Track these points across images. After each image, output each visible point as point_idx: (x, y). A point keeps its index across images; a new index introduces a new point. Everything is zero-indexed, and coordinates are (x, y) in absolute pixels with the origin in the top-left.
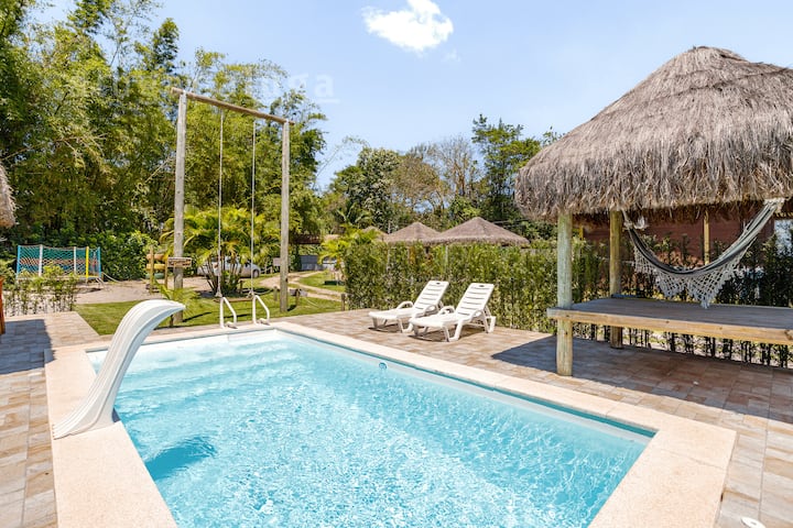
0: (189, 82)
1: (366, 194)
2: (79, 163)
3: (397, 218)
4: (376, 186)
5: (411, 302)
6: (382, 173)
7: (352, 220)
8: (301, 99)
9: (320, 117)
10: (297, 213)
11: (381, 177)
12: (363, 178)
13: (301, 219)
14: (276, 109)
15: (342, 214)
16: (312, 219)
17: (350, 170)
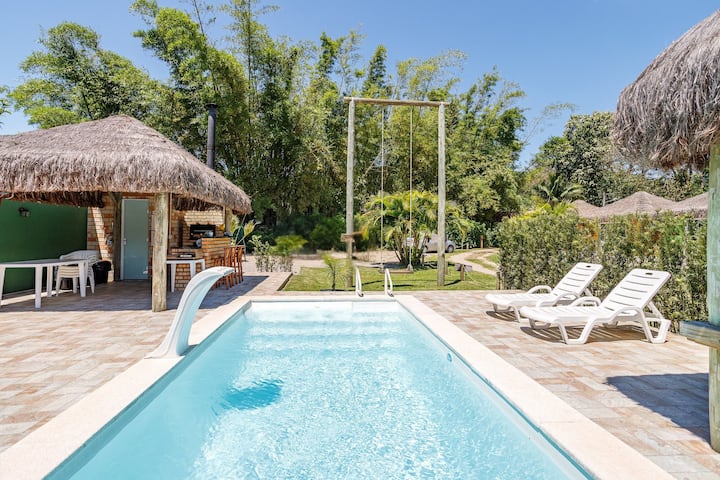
0: (393, 90)
1: (576, 165)
2: (320, 166)
3: (620, 188)
4: (586, 155)
5: (548, 288)
6: (595, 140)
7: (557, 194)
8: (495, 80)
9: (518, 94)
10: (495, 191)
11: (594, 145)
12: (571, 149)
13: (498, 198)
14: (472, 96)
15: (545, 189)
16: (511, 196)
17: (554, 142)
